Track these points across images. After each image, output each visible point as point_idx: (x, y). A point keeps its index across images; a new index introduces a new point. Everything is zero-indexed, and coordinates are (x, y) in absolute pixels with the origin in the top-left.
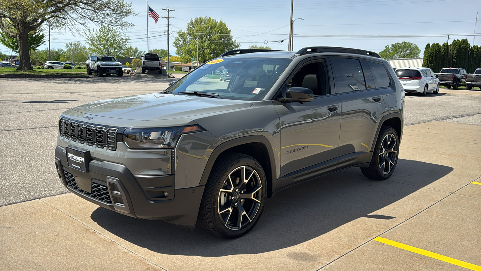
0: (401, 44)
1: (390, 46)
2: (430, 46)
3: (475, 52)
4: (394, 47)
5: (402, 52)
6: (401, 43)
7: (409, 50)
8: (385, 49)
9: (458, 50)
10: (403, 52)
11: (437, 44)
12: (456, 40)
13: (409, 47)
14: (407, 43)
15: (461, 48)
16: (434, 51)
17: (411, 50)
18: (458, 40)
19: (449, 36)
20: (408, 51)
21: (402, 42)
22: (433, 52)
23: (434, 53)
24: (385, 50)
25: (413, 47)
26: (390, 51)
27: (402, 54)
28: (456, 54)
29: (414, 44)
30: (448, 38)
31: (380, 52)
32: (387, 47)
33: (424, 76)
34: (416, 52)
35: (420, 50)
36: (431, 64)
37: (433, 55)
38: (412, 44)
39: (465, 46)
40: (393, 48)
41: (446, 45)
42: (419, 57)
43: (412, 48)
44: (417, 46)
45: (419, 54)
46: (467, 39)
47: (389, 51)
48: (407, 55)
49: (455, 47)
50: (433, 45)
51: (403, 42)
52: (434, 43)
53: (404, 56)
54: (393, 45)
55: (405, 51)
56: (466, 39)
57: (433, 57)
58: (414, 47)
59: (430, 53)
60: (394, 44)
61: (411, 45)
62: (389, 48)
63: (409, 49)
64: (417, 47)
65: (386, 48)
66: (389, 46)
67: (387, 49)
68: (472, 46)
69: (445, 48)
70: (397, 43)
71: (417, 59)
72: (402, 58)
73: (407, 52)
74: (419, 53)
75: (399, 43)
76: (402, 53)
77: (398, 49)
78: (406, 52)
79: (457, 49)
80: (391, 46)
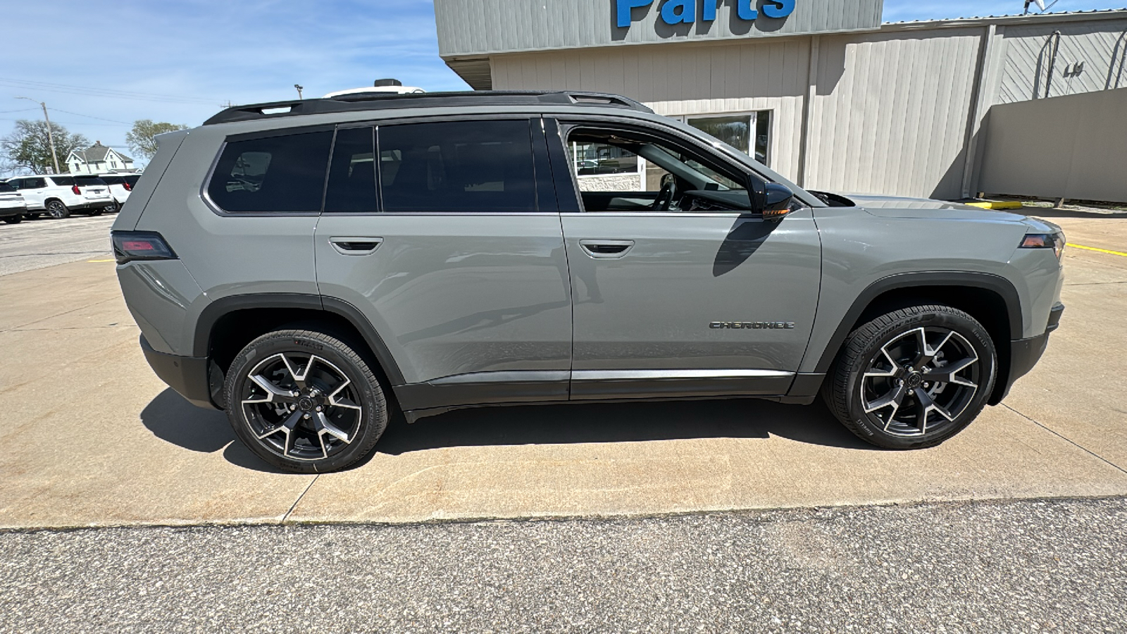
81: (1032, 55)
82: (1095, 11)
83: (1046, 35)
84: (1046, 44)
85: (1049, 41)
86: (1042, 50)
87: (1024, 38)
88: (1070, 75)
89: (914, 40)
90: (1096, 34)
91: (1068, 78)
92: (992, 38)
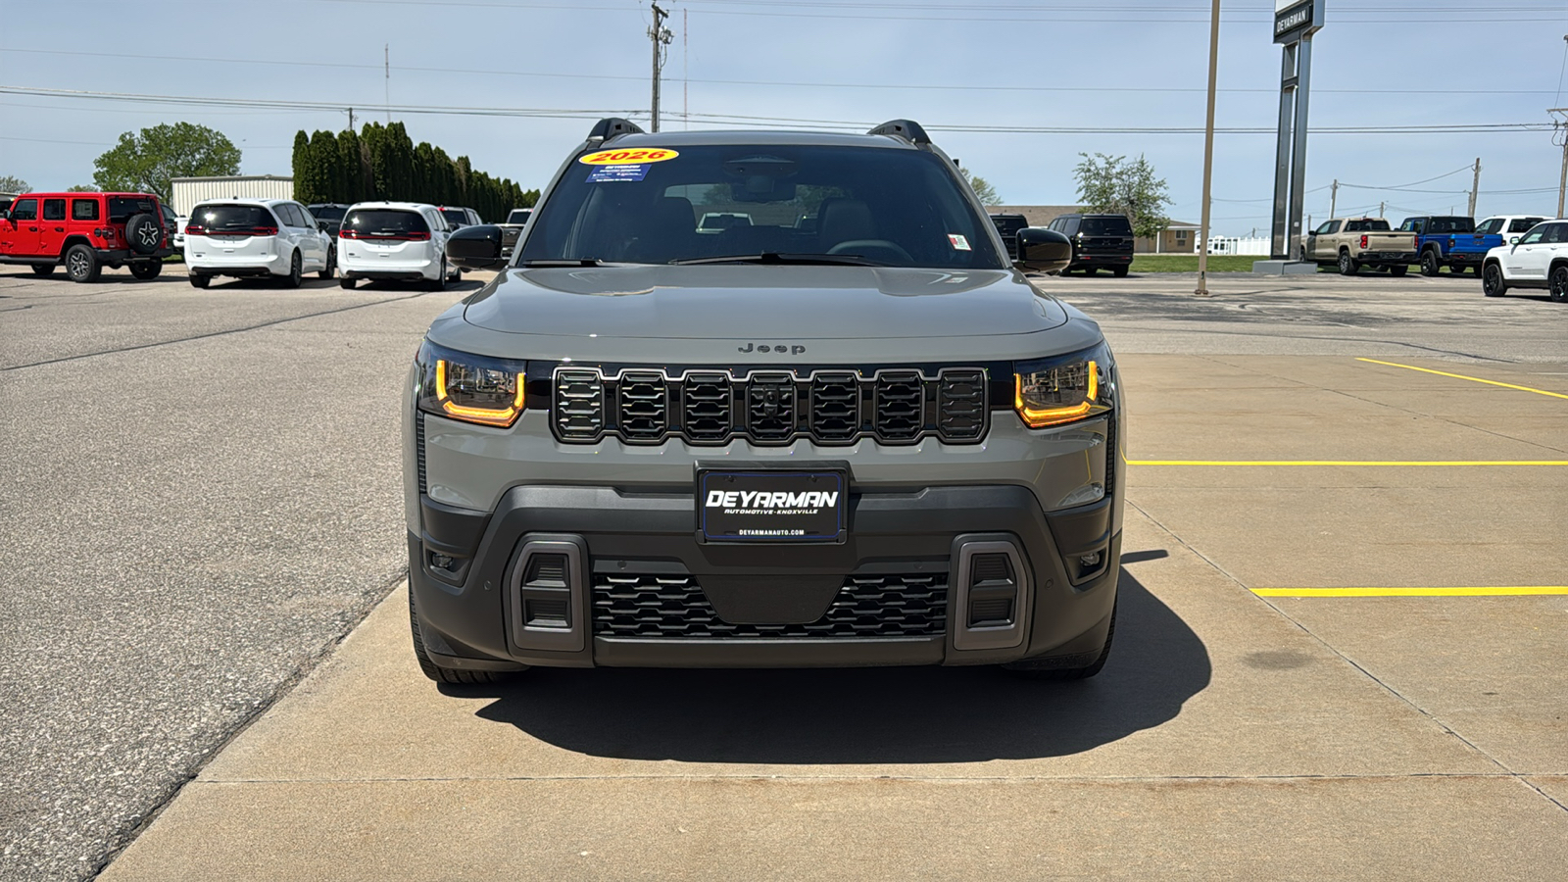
0: (173, 129)
1: (138, 135)
2: (307, 140)
3: (427, 161)
4: (153, 141)
5: (179, 155)
6: (174, 125)
7: (202, 151)
8: (121, 143)
9: (383, 155)
10: (182, 157)
11: (327, 132)
12: (372, 125)
13: (202, 141)
14: (191, 128)
15: (393, 151)
16: (323, 156)
17: (208, 150)
18: (376, 125)
19: (351, 110)
20: (200, 153)
21: (177, 125)
22: (322, 159)
23: (324, 163)
24: (120, 149)
25: (214, 141)
26: (139, 153)
27: (182, 164)
28: (379, 165)
29: (215, 131)
30: (351, 117)
31: (104, 156)
32: (128, 137)
33: (287, 225)
34: (226, 158)
35: (238, 151)
36: (320, 194)
37: (321, 166)
38: (210, 131)
39: (401, 145)
40: (147, 143)
41: (348, 136)
42: (238, 173)
43: (212, 146)
44: (228, 139)
45: (239, 165)
46: (401, 124)
47: (136, 153)
48: (197, 168)
49: (375, 145)
50: (314, 135)
51: (180, 123)
52: (318, 131)
53: (190, 168)
54: (146, 132)
55: (191, 154)
56: (398, 122)
57: (322, 173)
58: (218, 140)
59: (313, 162)
60: (148, 128)
61: (206, 134)
62: (133, 141)
63: (203, 148)
64: (227, 142)
65: (123, 141)
66: (131, 135)
67: (127, 144)
68: (416, 144)
69: (349, 148)
70: (160, 127)
71: (233, 180)
72: (183, 178)
73: (198, 156)
74: (238, 161)
75: (166, 127)
76: (180, 161)
77: (164, 147)
78: (194, 156)
79: (381, 151)
80: (139, 137)
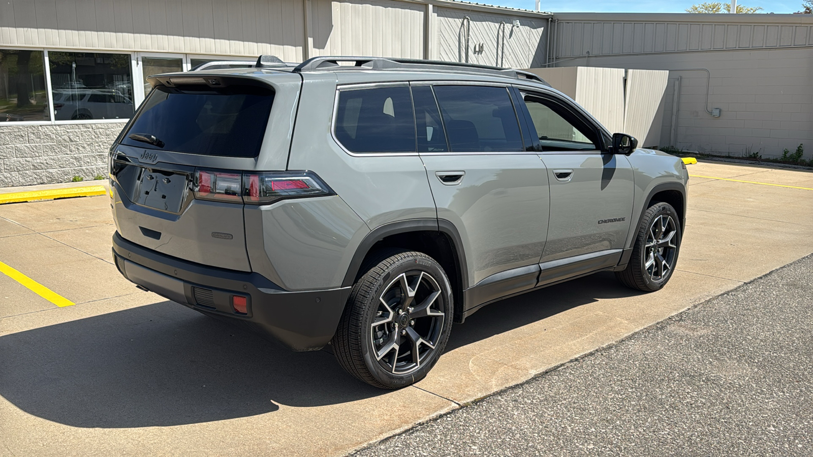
81: (455, 34)
82: (485, 5)
83: (461, 18)
84: (461, 26)
85: (463, 24)
86: (460, 31)
87: (449, 19)
88: (477, 53)
89: (381, 7)
90: (487, 22)
91: (476, 55)
92: (431, 15)
